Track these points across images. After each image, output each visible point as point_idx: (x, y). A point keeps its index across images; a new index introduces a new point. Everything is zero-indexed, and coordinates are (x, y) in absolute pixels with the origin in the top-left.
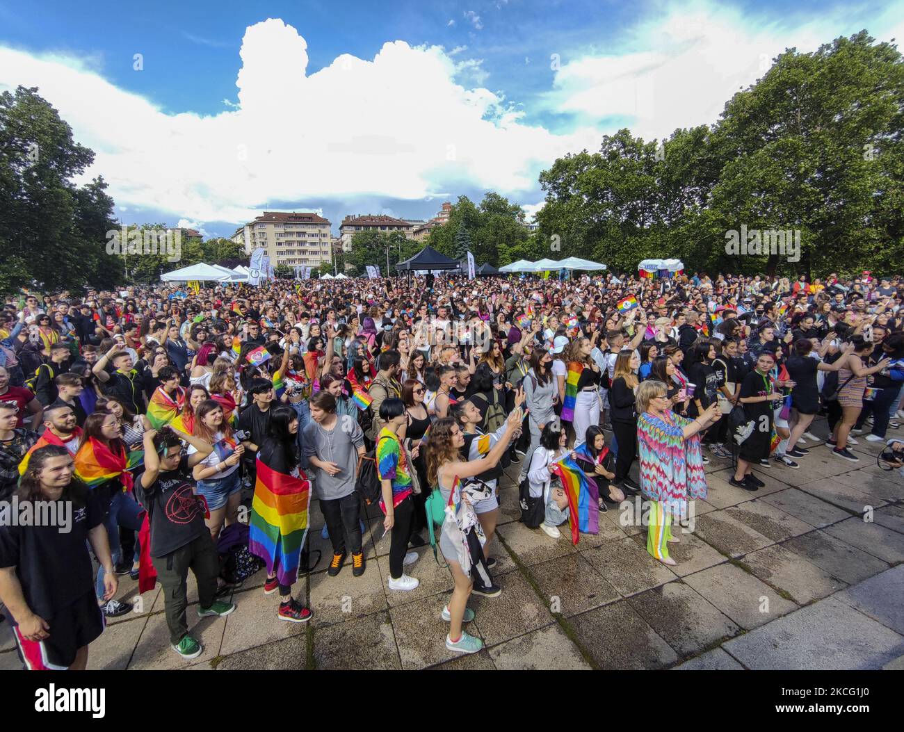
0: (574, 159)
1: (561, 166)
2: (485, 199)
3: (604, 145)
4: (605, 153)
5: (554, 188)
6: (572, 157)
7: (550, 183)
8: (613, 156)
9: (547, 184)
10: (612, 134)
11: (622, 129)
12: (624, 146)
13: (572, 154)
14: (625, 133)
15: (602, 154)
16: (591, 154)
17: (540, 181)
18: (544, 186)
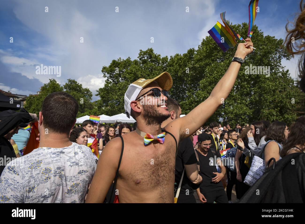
0: (123, 62)
1: (115, 64)
2: (67, 82)
3: (140, 55)
4: (140, 59)
5: (111, 77)
6: (122, 60)
7: (108, 73)
8: (144, 62)
9: (106, 74)
10: (145, 50)
11: (150, 48)
12: (151, 57)
13: (122, 59)
14: (151, 50)
15: (138, 59)
16: (132, 60)
17: (103, 71)
18: (105, 75)
